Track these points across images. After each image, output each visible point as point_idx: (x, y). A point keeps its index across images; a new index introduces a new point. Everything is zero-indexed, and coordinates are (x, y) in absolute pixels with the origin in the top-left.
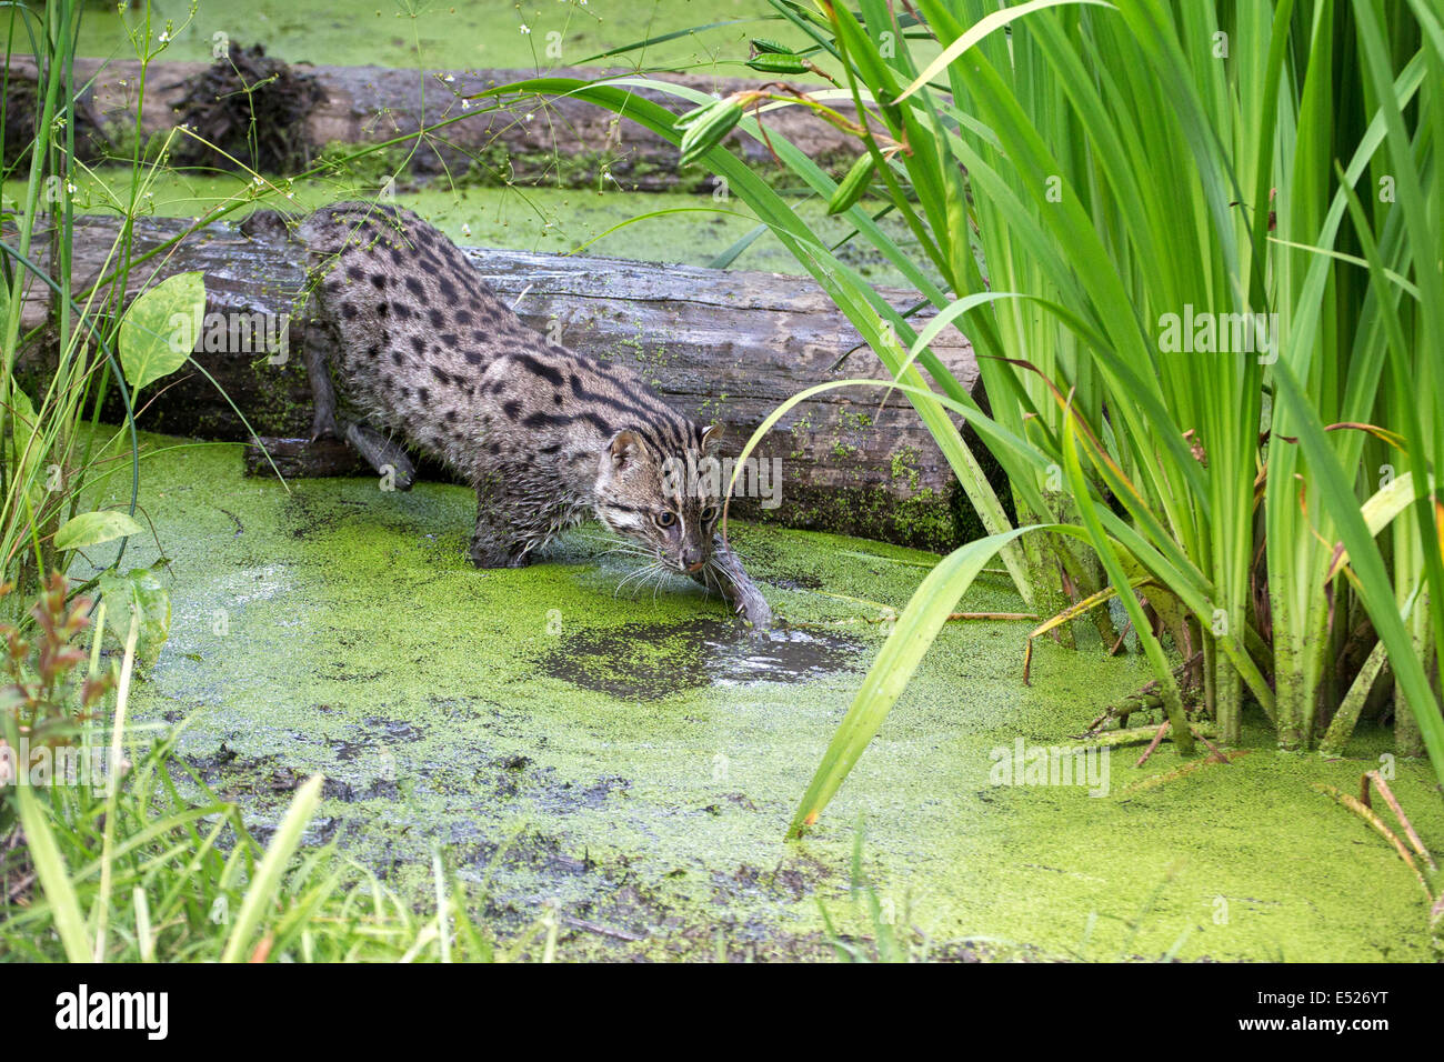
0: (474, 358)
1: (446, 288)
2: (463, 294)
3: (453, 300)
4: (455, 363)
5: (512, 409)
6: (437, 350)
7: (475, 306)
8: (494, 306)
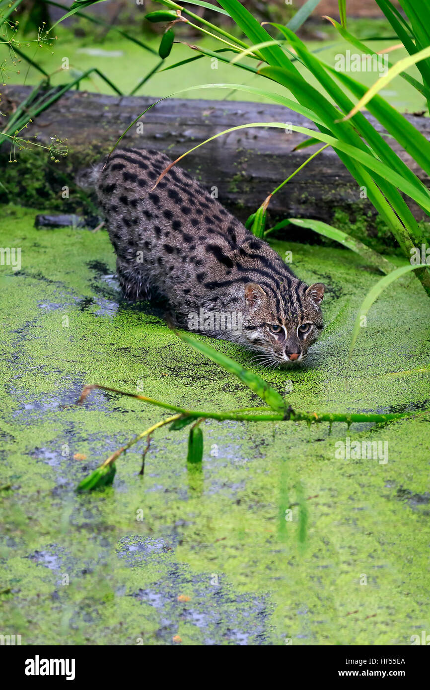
0: (188, 238)
1: (173, 195)
2: (184, 196)
3: (178, 201)
4: (177, 241)
5: (200, 277)
6: (167, 234)
7: (192, 202)
8: (203, 200)
